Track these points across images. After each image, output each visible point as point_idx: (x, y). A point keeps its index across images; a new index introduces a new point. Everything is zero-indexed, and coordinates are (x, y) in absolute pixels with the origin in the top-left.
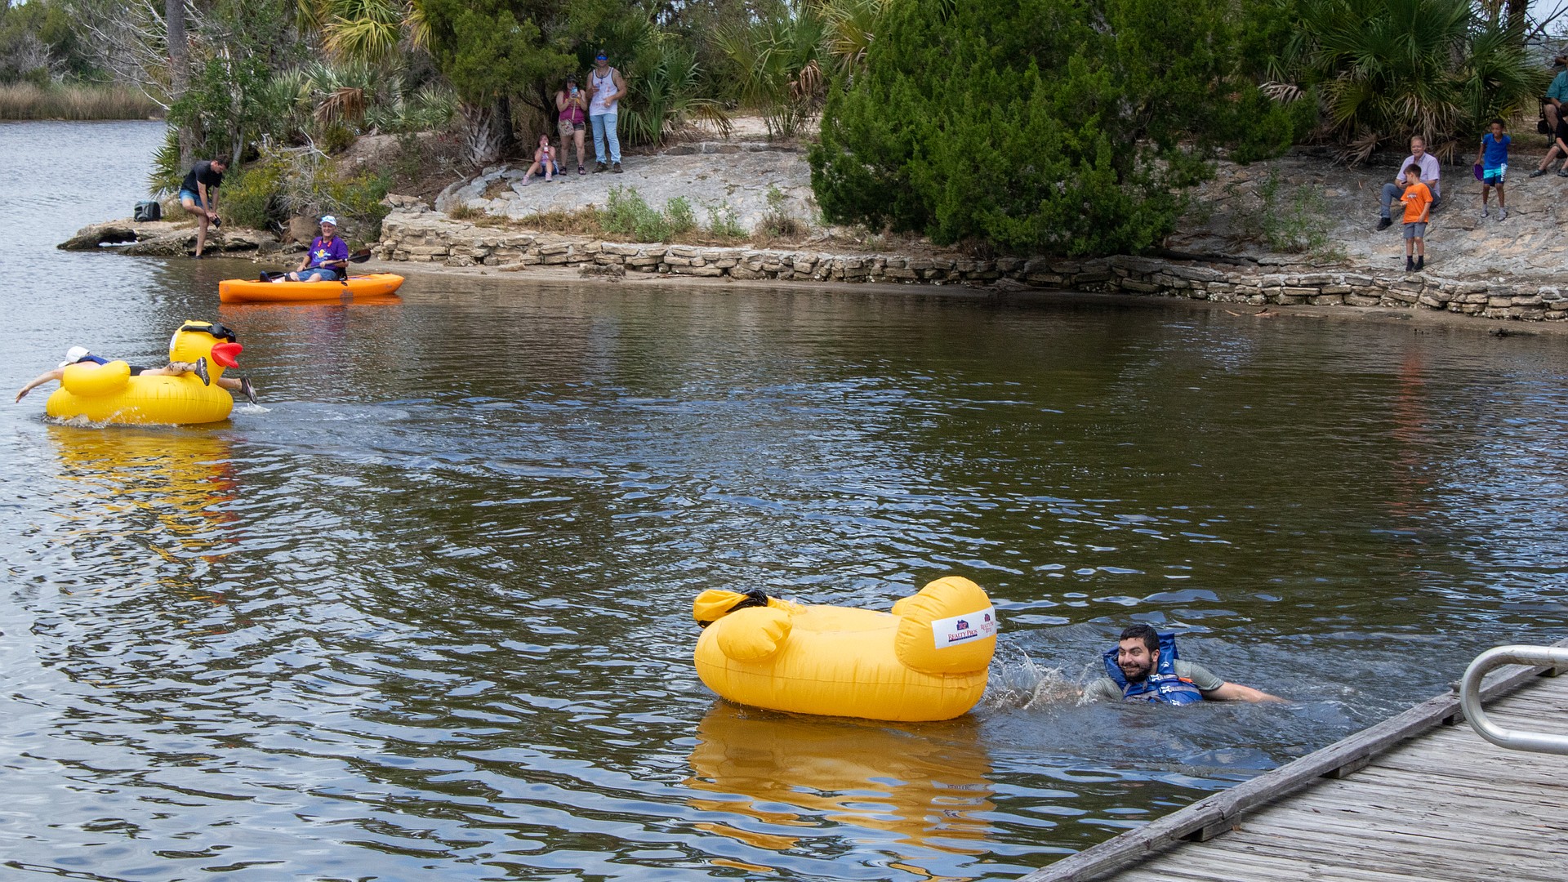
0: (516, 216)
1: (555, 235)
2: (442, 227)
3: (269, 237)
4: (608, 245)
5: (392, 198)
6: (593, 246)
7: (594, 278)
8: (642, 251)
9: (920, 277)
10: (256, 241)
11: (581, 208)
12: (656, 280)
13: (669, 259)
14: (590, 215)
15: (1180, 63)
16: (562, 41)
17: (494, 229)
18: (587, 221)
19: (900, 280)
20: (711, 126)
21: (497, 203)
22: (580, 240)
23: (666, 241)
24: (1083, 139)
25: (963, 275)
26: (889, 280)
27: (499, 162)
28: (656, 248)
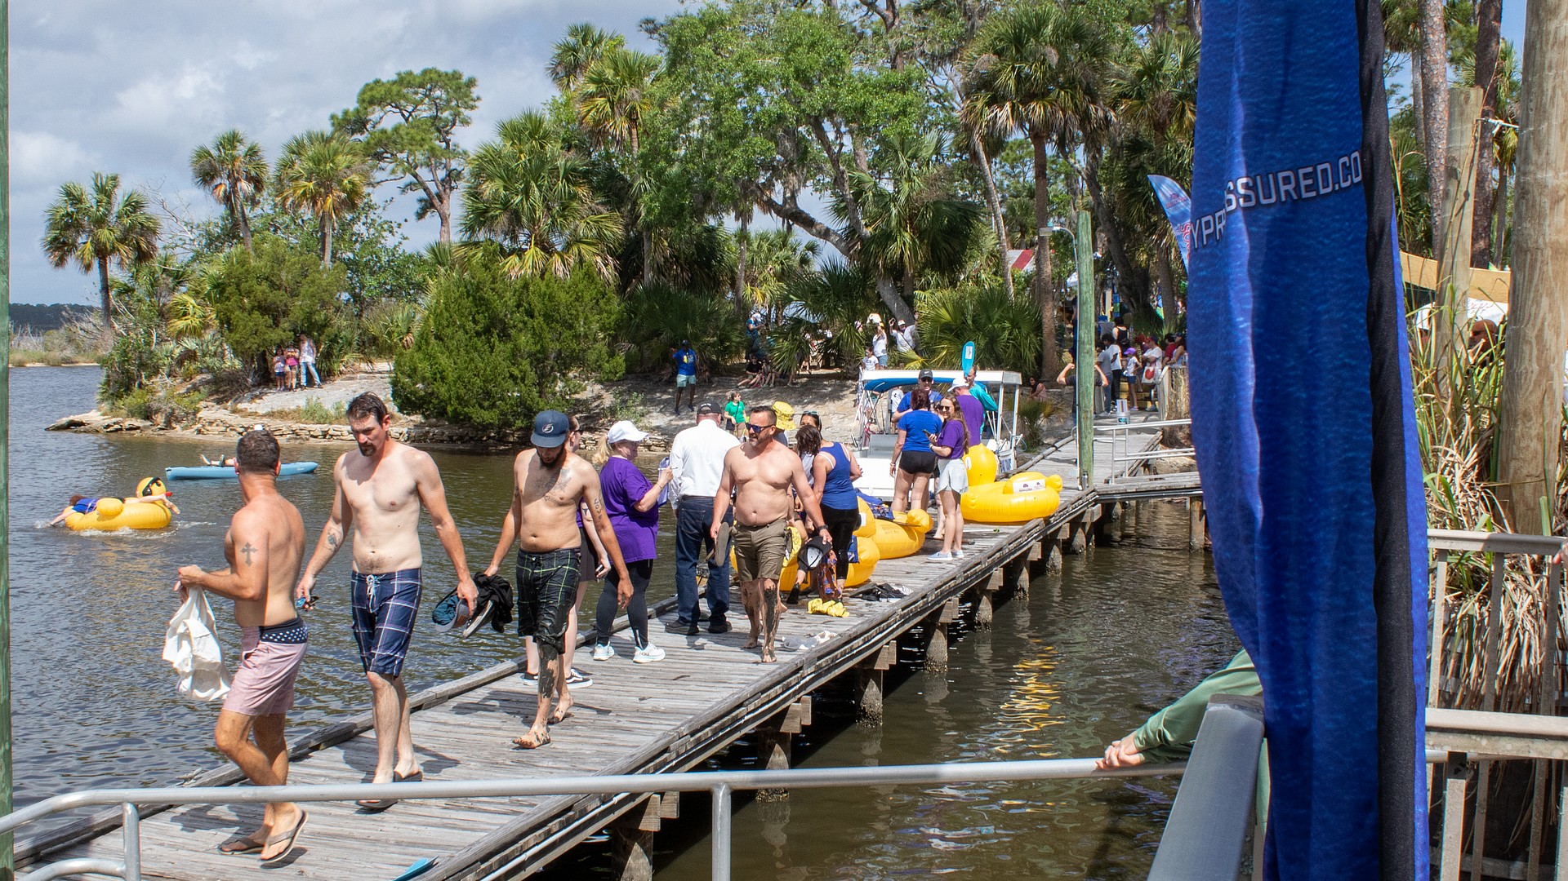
0: (261, 412)
1: (278, 421)
2: (224, 418)
3: (149, 423)
4: (302, 426)
5: (203, 404)
6: (295, 426)
7: (292, 442)
8: (318, 429)
9: (451, 439)
10: (141, 425)
11: (293, 407)
12: (323, 442)
13: (331, 432)
14: (298, 410)
15: (567, 334)
16: (286, 325)
17: (249, 419)
18: (296, 415)
19: (442, 441)
20: (363, 366)
21: (254, 405)
22: (289, 423)
23: (331, 423)
24: (521, 371)
25: (471, 438)
26: (437, 441)
27: (259, 385)
28: (325, 427)
